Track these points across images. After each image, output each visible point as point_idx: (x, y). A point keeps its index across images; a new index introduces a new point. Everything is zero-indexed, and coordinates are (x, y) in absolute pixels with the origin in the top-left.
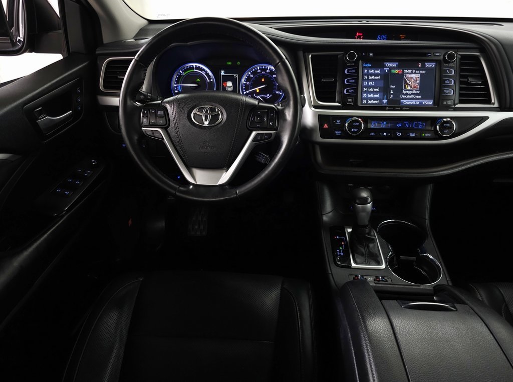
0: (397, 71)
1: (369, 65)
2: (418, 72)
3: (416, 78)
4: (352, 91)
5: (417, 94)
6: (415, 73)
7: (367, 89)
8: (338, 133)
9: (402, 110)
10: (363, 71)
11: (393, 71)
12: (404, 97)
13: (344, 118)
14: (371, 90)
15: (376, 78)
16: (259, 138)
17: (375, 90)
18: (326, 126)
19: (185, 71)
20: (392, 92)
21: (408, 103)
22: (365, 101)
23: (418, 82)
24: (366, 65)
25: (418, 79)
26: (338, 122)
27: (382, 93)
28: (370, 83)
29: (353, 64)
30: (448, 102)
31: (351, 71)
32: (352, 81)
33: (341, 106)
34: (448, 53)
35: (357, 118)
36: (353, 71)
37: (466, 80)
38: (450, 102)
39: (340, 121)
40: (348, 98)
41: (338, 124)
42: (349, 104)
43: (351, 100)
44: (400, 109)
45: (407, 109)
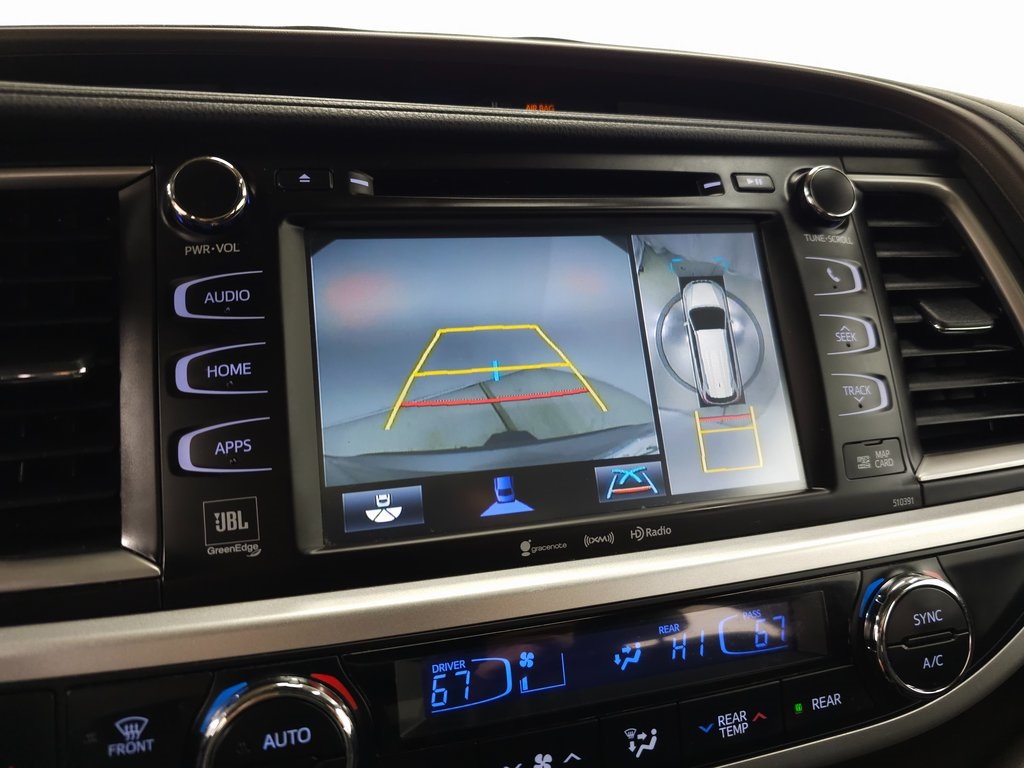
4: (236, 445)
9: (624, 544)
26: (132, 734)
29: (228, 248)
30: (879, 454)
31: (219, 298)
32: (232, 369)
33: (159, 577)
34: (811, 173)
35: (294, 682)
36: (230, 296)
37: (918, 317)
38: (889, 457)
39: (140, 723)
40: (211, 510)
41: (131, 748)
42: (227, 550)
43: (237, 520)
44: (611, 538)
45: (655, 533)
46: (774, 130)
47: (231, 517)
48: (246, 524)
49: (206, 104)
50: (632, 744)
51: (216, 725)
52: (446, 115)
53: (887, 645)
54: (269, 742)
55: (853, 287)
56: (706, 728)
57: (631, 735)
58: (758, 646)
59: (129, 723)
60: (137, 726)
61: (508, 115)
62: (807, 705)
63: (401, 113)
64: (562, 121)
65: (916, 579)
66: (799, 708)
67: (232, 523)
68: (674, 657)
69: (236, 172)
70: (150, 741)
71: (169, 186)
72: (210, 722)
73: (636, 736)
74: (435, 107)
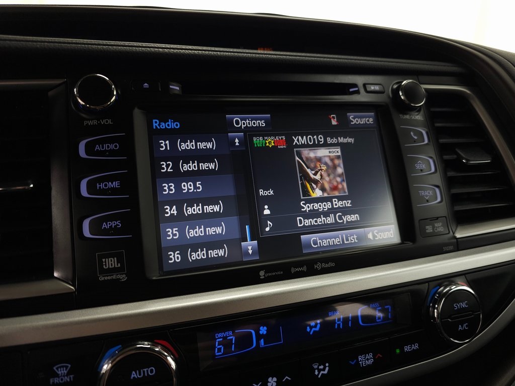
0: (270, 142)
2: (334, 141)
3: (332, 160)
4: (113, 224)
6: (326, 145)
7: (180, 210)
10: (154, 147)
11: (258, 141)
12: (307, 222)
14: (196, 209)
15: (204, 166)
17: (209, 209)
20: (267, 212)
21: (325, 243)
22: (175, 257)
23: (340, 170)
24: (163, 126)
25: (337, 162)
26: (62, 372)
27: (234, 220)
28: (187, 187)
29: (107, 122)
30: (436, 225)
31: (103, 148)
32: (110, 185)
33: (75, 292)
34: (403, 84)
35: (146, 345)
36: (108, 147)
37: (455, 156)
38: (442, 226)
39: (67, 367)
40: (101, 257)
41: (62, 380)
42: (109, 278)
43: (114, 262)
44: (305, 269)
45: (327, 266)
46: (385, 62)
47: (111, 261)
48: (119, 264)
49: (94, 46)
50: (316, 371)
51: (106, 367)
52: (219, 53)
53: (441, 319)
54: (134, 375)
55: (424, 141)
56: (353, 362)
57: (316, 367)
58: (377, 321)
59: (60, 367)
60: (65, 369)
61: (250, 53)
62: (402, 350)
63: (196, 52)
64: (278, 56)
65: (454, 287)
66: (398, 351)
67: (112, 264)
68: (336, 327)
69: (110, 82)
70: (72, 376)
71: (75, 90)
72: (103, 366)
73: (318, 367)
74: (213, 49)
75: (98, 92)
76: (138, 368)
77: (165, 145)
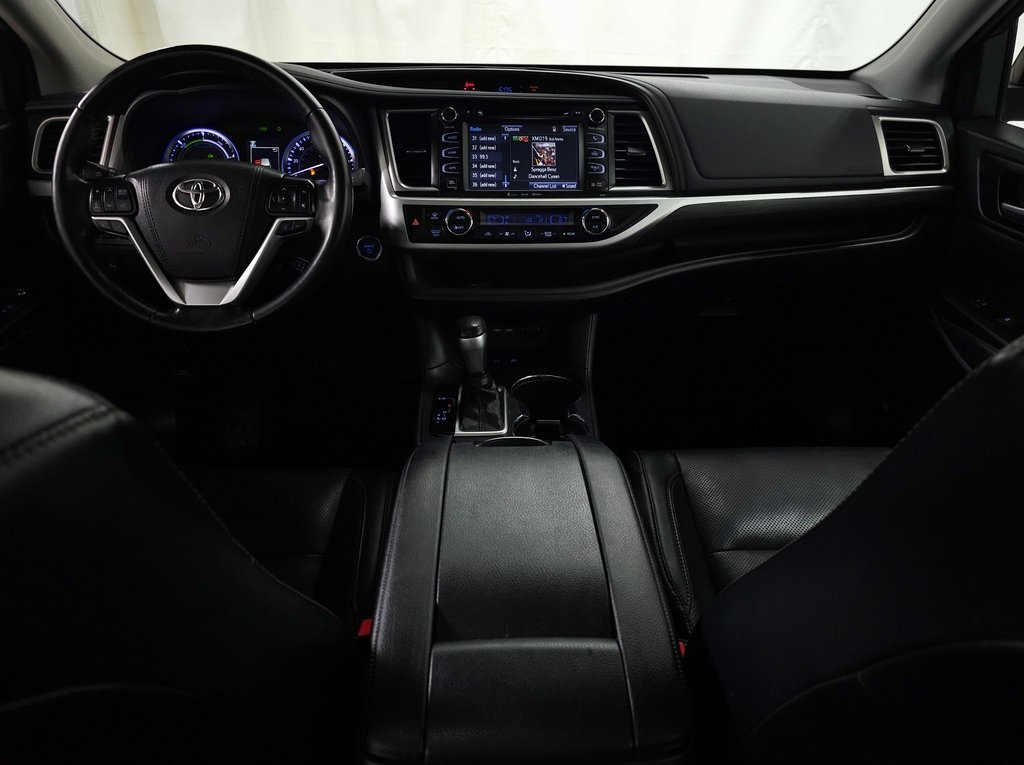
0: (521, 138)
1: (478, 129)
2: (553, 139)
3: (550, 149)
4: (454, 167)
5: (553, 173)
6: (548, 141)
7: (478, 166)
8: (435, 233)
9: (531, 196)
10: (470, 138)
11: (515, 138)
12: (533, 177)
13: (444, 209)
14: (485, 166)
15: (490, 148)
16: (285, 228)
17: (490, 167)
18: (416, 223)
19: (187, 141)
20: (515, 170)
21: (540, 186)
23: (553, 154)
24: (475, 129)
25: (552, 150)
26: (435, 216)
27: (500, 172)
28: (482, 156)
29: (453, 127)
30: (598, 183)
31: (451, 138)
32: (453, 152)
33: (439, 192)
34: (592, 111)
36: (453, 137)
38: (601, 184)
39: (437, 214)
40: (448, 180)
42: (451, 188)
44: (528, 195)
45: (538, 195)
47: (451, 181)
48: (454, 183)
67: (451, 183)
69: (455, 110)
71: (442, 114)
75: (450, 115)
76: (459, 215)
77: (474, 138)
